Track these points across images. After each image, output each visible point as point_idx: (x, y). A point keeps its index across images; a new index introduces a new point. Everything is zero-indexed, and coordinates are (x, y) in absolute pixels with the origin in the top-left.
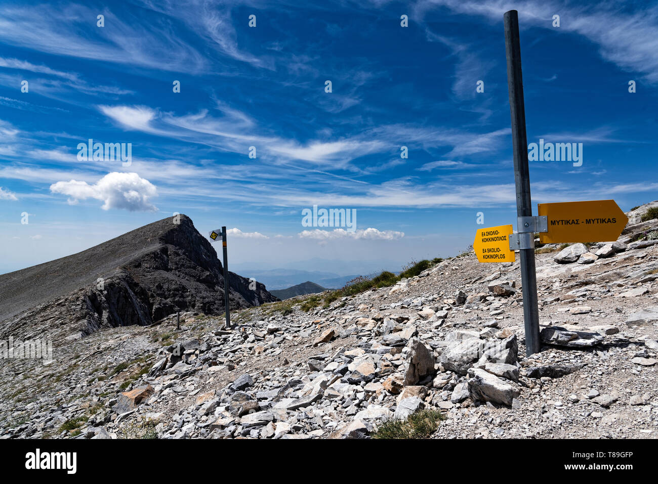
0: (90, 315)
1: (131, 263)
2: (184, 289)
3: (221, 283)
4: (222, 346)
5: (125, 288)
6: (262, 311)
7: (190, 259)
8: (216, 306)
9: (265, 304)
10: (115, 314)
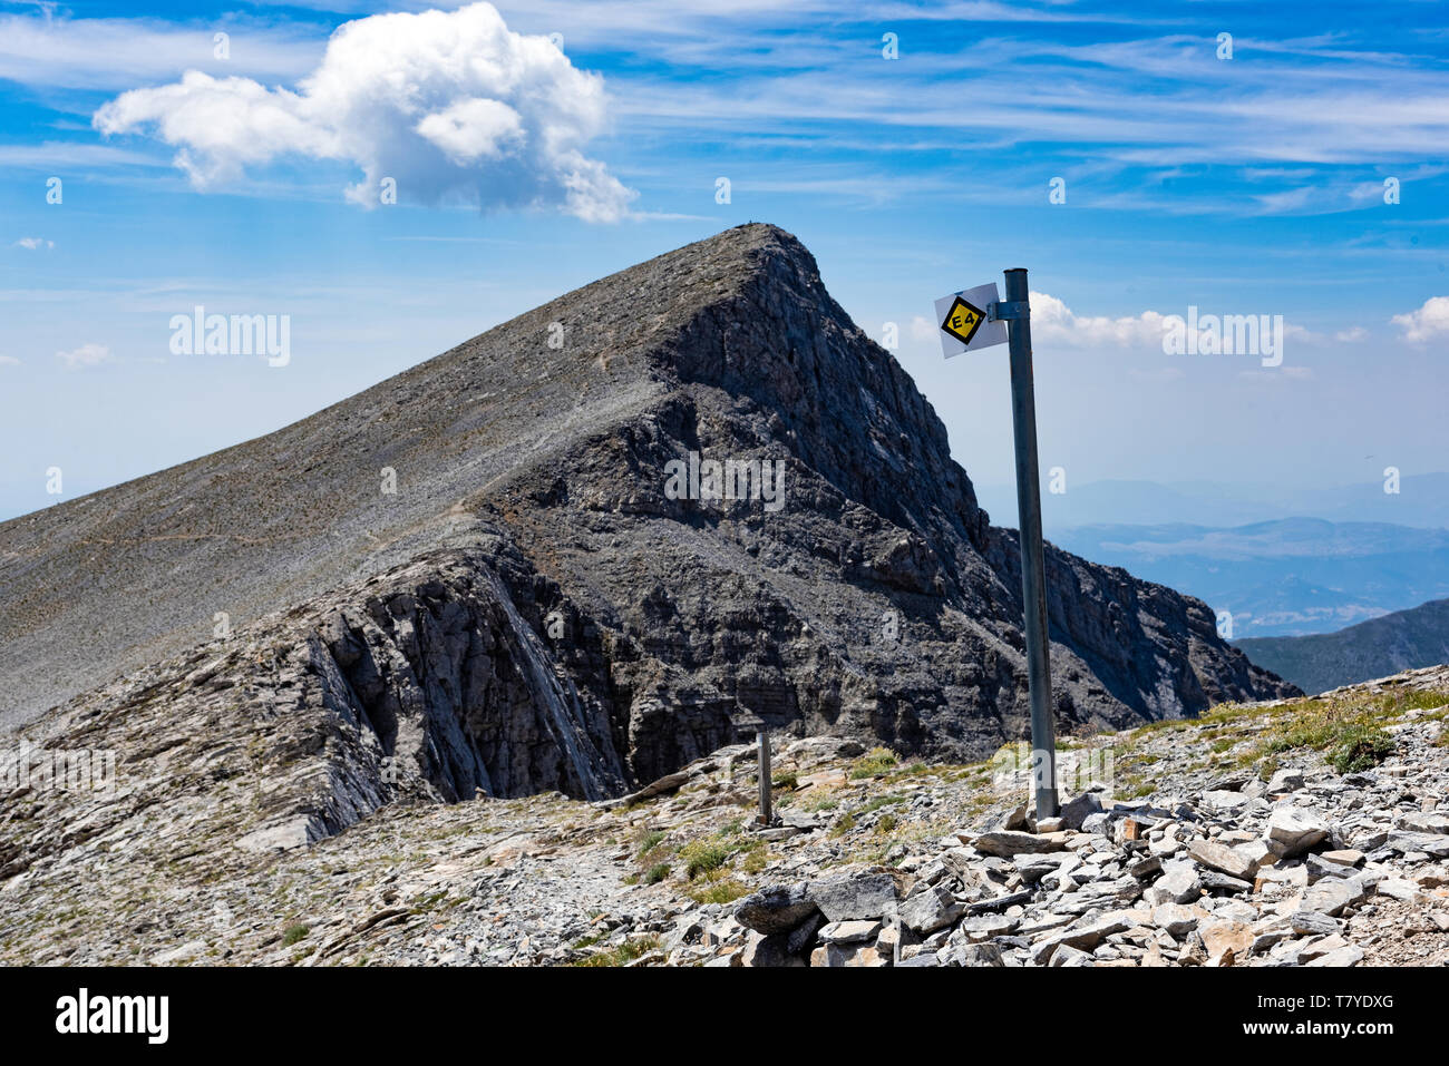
0: (343, 735)
1: (519, 482)
2: (779, 619)
3: (970, 592)
4: (1015, 912)
5: (495, 606)
6: (1207, 745)
7: (810, 462)
8: (946, 715)
9: (1217, 709)
10: (455, 737)
